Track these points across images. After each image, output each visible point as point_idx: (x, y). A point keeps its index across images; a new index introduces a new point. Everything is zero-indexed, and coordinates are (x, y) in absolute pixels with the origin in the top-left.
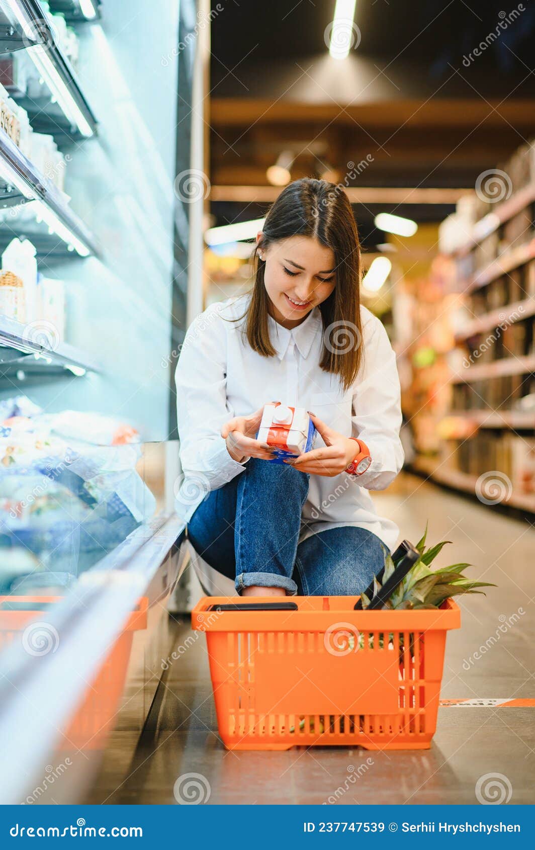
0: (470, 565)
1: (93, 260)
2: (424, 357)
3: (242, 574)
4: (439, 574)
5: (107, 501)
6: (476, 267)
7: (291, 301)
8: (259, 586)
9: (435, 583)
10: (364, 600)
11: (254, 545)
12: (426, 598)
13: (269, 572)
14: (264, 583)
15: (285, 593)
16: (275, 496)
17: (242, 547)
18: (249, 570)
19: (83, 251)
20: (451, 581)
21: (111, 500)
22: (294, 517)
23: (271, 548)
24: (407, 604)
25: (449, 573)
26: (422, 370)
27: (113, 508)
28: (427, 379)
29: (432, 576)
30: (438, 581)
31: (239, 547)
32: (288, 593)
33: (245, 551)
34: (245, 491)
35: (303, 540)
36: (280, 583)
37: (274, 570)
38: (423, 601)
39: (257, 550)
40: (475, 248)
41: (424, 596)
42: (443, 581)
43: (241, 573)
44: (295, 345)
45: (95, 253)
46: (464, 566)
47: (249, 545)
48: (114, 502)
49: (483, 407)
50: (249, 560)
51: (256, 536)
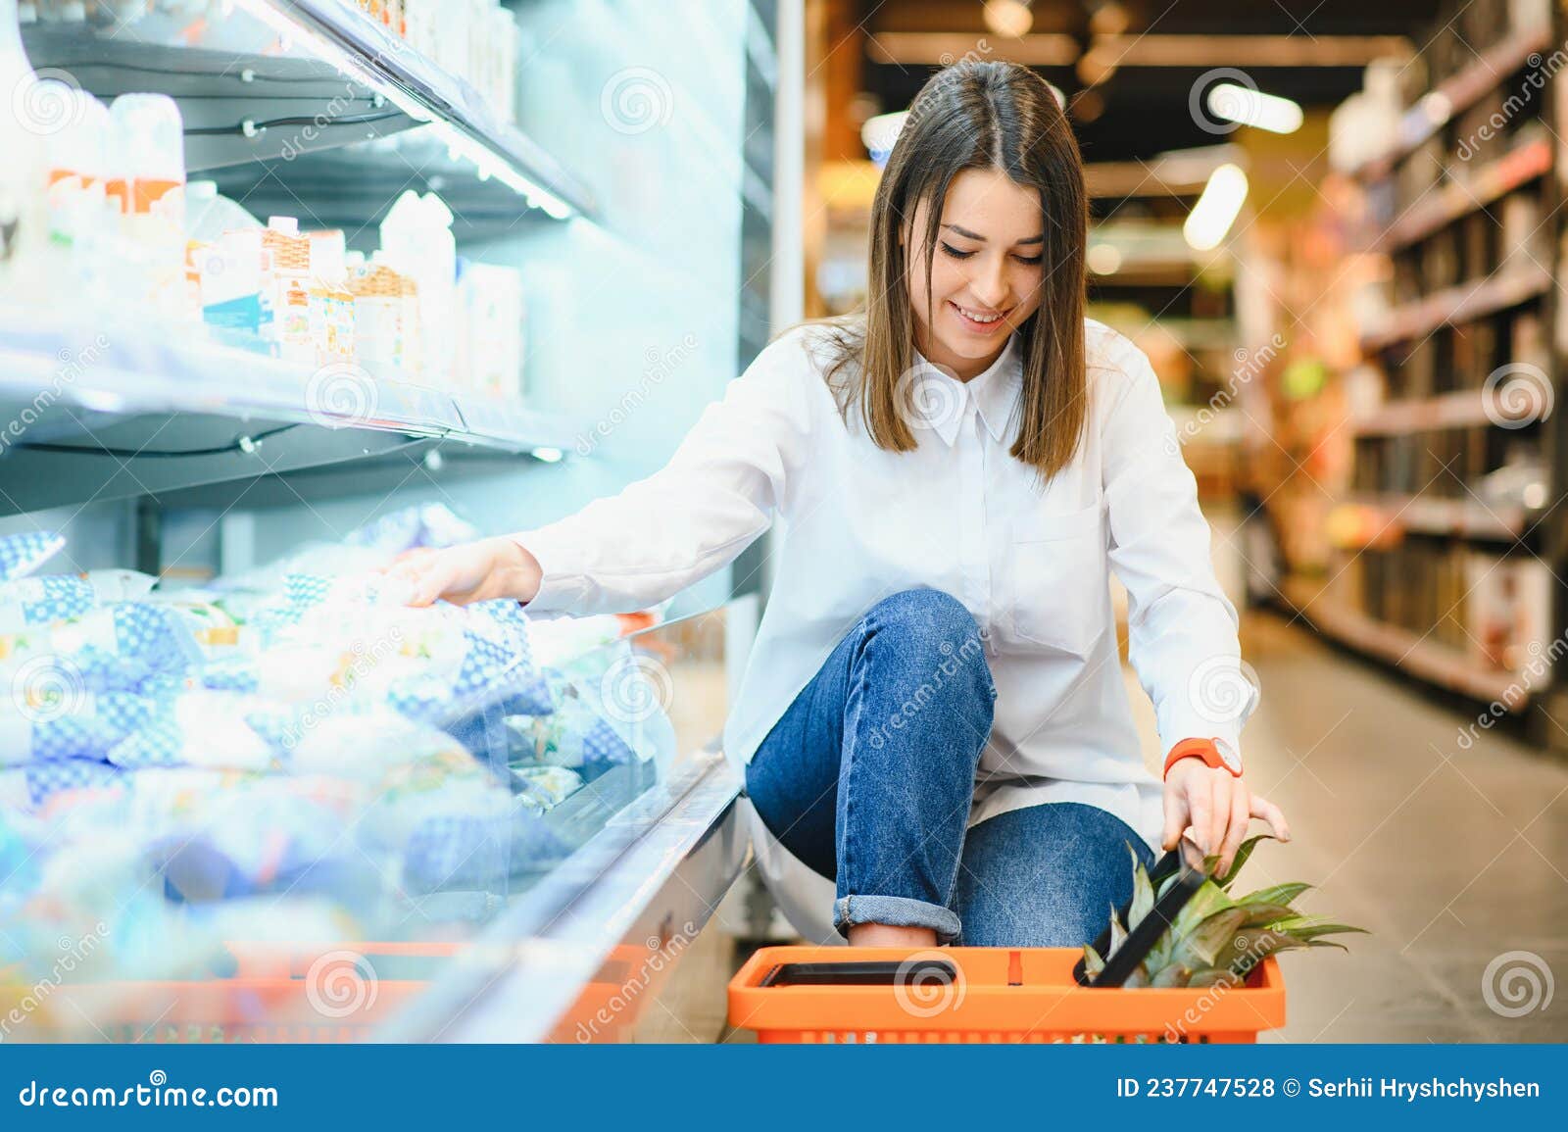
0: (1310, 886)
1: (580, 225)
2: (1302, 378)
3: (849, 896)
4: (1244, 906)
5: (585, 736)
6: (1399, 203)
7: (966, 315)
8: (882, 924)
9: (1237, 924)
10: (1089, 959)
11: (875, 838)
12: (1217, 958)
13: (904, 896)
14: (893, 918)
15: (934, 940)
16: (921, 738)
17: (849, 841)
18: (863, 890)
19: (556, 208)
20: (1270, 921)
21: (592, 733)
22: (959, 782)
23: (910, 844)
24: (1177, 970)
25: (1263, 904)
26: (1297, 404)
27: (596, 750)
28: (1309, 421)
29: (1234, 911)
30: (1243, 922)
31: (844, 839)
32: (940, 938)
33: (856, 850)
34: (860, 722)
35: (978, 822)
36: (925, 920)
37: (914, 891)
38: (1212, 963)
39: (879, 850)
40: (1399, 162)
41: (1216, 951)
42: (1253, 920)
43: (846, 895)
44: (978, 413)
45: (584, 213)
46: (1297, 889)
47: (865, 837)
48: (598, 737)
49: (1412, 488)
50: (863, 869)
51: (880, 822)
